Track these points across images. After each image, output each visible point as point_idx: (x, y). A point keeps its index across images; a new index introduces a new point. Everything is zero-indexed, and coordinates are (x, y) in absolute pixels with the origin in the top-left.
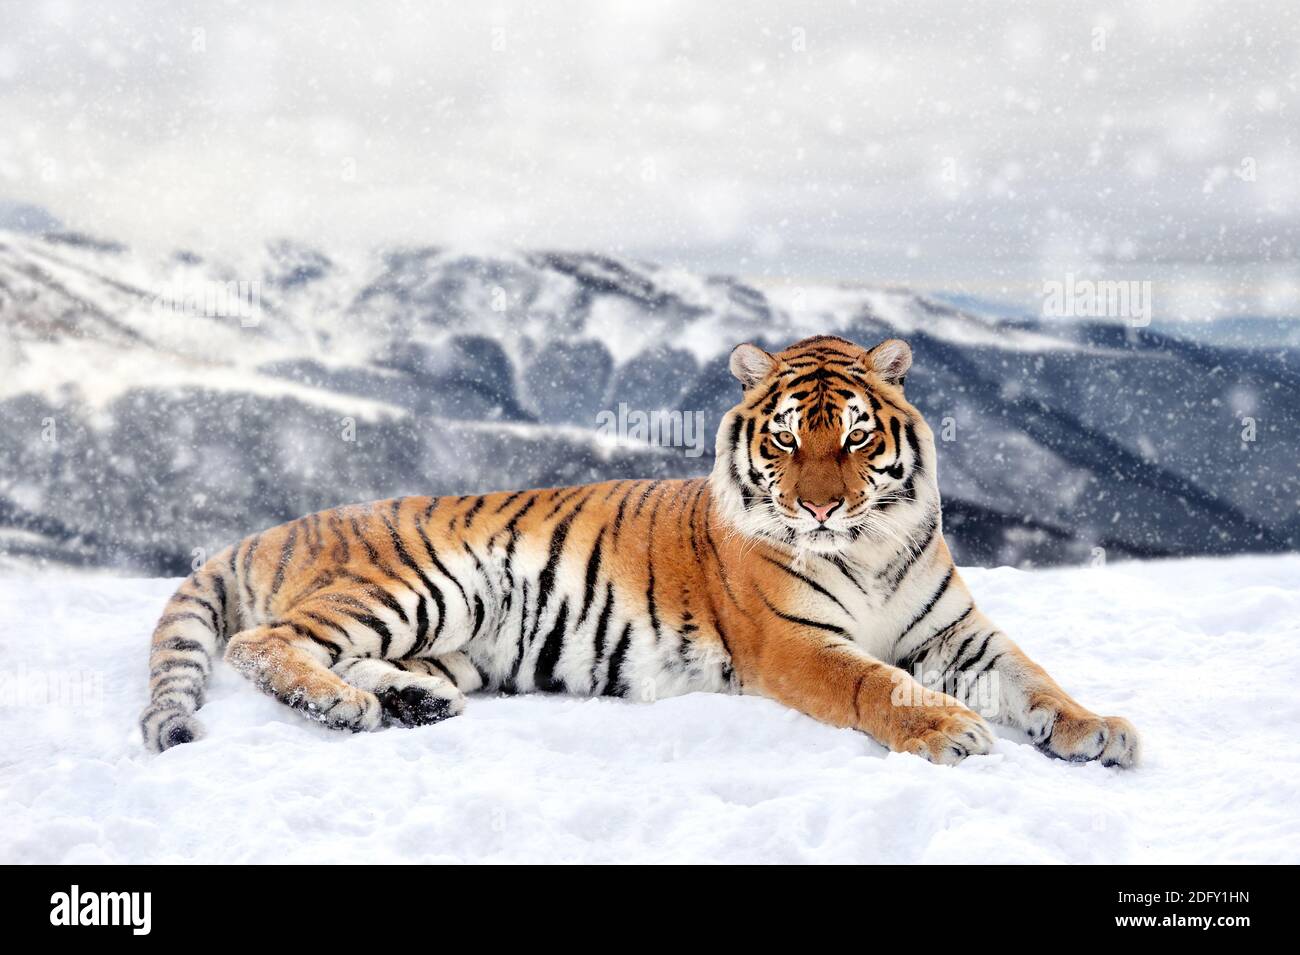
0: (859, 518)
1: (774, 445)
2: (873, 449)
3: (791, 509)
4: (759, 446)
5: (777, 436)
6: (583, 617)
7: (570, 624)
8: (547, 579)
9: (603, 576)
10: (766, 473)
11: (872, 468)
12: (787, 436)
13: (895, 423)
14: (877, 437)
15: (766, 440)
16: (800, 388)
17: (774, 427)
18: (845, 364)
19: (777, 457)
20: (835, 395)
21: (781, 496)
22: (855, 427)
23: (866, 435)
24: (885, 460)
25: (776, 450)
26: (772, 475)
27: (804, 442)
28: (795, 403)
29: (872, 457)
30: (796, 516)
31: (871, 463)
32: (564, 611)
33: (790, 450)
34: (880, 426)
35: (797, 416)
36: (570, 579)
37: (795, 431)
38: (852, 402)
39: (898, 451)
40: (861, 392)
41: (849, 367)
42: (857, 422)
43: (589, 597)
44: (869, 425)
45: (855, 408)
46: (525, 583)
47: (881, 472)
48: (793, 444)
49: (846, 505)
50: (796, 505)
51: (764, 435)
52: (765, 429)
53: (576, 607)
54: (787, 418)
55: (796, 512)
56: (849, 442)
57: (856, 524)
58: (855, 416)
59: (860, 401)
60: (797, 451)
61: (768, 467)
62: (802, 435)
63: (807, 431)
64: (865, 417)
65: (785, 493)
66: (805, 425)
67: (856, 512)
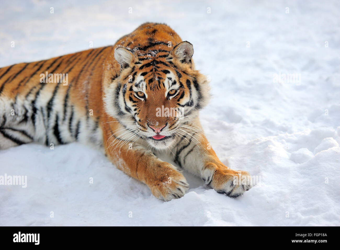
0: (174, 130)
1: (135, 97)
2: (179, 96)
3: (145, 128)
4: (128, 97)
5: (137, 93)
6: (64, 119)
7: (60, 123)
8: (49, 106)
9: (69, 104)
10: (133, 108)
11: (179, 104)
12: (141, 93)
13: (188, 82)
14: (181, 91)
15: (131, 94)
16: (144, 70)
17: (135, 89)
18: (165, 56)
19: (137, 102)
20: (161, 73)
21: (140, 120)
22: (171, 89)
23: (176, 91)
24: (185, 101)
25: (137, 99)
26: (135, 110)
27: (148, 96)
28: (142, 78)
29: (179, 100)
30: (147, 131)
31: (178, 103)
32: (57, 118)
33: (143, 99)
34: (181, 85)
35: (145, 83)
36: (58, 106)
37: (144, 91)
38: (168, 75)
39: (191, 95)
40: (172, 70)
41: (167, 58)
42: (171, 86)
43: (65, 111)
44: (177, 86)
45: (170, 79)
46: (42, 108)
47: (183, 106)
48: (144, 97)
49: (169, 125)
50: (146, 126)
51: (131, 92)
52: (131, 89)
53: (61, 116)
54: (141, 85)
55: (147, 129)
56: (169, 95)
57: (174, 132)
58: (171, 82)
59: (172, 75)
60: (145, 100)
61: (134, 106)
62: (148, 93)
63: (149, 91)
64: (174, 83)
65: (142, 120)
66: (148, 88)
67: (173, 127)
